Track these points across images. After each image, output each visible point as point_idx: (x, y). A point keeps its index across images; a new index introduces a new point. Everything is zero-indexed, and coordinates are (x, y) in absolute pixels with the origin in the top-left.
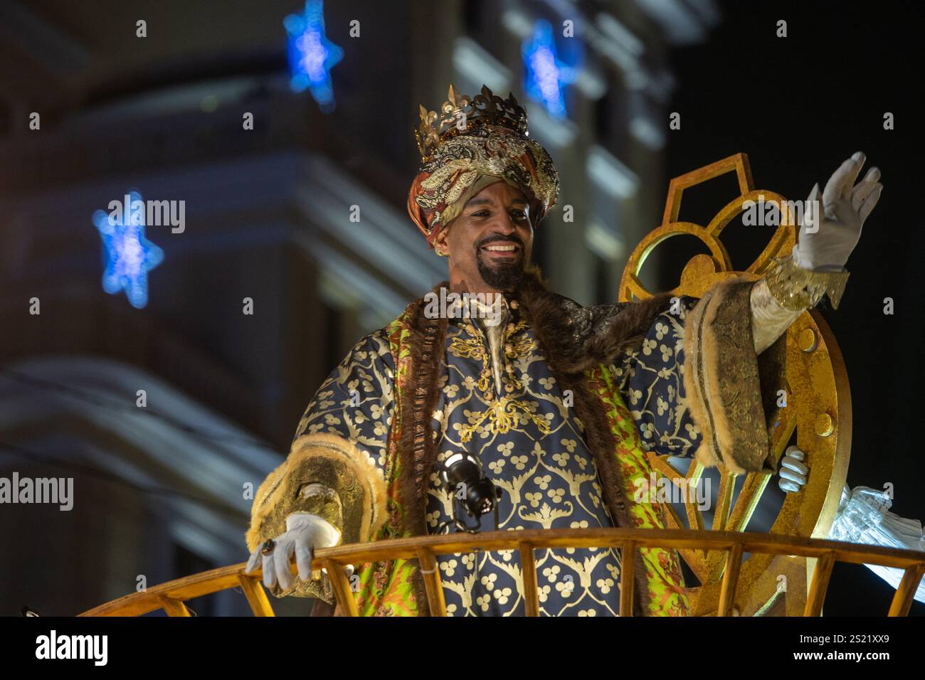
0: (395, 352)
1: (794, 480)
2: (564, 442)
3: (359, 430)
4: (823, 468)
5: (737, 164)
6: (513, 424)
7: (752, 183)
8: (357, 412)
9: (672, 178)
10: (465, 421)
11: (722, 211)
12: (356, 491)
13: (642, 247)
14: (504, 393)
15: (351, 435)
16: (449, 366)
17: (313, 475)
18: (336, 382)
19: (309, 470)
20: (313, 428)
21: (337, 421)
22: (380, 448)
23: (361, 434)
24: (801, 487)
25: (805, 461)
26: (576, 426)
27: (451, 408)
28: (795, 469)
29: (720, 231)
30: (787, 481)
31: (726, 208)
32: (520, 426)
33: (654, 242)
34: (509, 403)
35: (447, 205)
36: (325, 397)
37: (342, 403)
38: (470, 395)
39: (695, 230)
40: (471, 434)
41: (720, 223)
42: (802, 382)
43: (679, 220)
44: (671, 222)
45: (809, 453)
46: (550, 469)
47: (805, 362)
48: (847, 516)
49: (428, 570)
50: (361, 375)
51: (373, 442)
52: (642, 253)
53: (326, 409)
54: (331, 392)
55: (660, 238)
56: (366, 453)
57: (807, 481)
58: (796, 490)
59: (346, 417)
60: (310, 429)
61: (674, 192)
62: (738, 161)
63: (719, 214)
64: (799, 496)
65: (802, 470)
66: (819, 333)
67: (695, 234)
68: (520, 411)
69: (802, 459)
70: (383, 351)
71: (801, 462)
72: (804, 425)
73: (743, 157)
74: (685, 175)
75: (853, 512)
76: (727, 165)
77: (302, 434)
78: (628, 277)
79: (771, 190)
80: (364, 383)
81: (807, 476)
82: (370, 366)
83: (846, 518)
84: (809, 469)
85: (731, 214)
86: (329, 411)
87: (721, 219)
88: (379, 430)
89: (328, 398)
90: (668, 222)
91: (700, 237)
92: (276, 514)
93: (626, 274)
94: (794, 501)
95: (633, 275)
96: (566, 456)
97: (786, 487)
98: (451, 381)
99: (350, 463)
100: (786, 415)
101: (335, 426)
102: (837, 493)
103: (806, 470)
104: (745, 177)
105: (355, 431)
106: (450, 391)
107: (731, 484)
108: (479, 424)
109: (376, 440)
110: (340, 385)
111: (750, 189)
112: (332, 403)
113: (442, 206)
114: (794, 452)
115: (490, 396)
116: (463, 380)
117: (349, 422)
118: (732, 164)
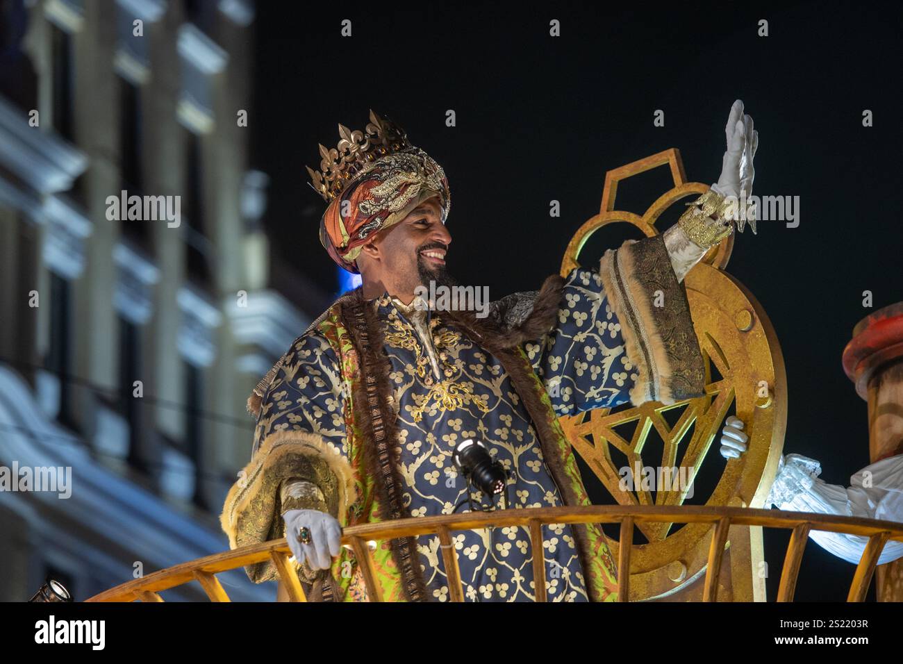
0: (336, 348)
1: (735, 447)
2: (502, 417)
3: (320, 423)
4: (763, 437)
5: (670, 158)
6: (458, 403)
7: (685, 176)
8: (314, 407)
9: (609, 170)
10: (412, 403)
11: (657, 201)
12: (332, 481)
13: (581, 233)
14: (444, 377)
15: (315, 430)
16: (390, 356)
17: (292, 471)
18: (285, 381)
19: (288, 466)
20: (277, 427)
21: (299, 418)
22: (341, 437)
23: (322, 427)
24: (741, 454)
25: (745, 430)
26: (510, 401)
27: (400, 393)
28: (737, 437)
29: (655, 219)
30: (728, 448)
31: (660, 198)
32: (464, 406)
33: (592, 229)
34: (451, 386)
35: (390, 213)
36: (280, 398)
37: (298, 401)
38: (414, 380)
39: (632, 218)
40: (420, 413)
41: (656, 212)
42: (739, 358)
43: (616, 208)
44: (608, 211)
45: (748, 423)
46: (495, 442)
47: (742, 340)
48: (782, 480)
49: (446, 545)
50: (310, 372)
51: (333, 433)
52: (582, 238)
53: (285, 410)
54: (284, 393)
55: (598, 225)
56: (331, 444)
57: (747, 448)
58: (737, 456)
59: (306, 414)
60: (275, 428)
61: (610, 183)
62: (671, 155)
63: (654, 204)
64: (739, 462)
65: (742, 437)
66: (754, 314)
67: (632, 222)
68: (461, 392)
69: (742, 428)
70: (325, 347)
71: (741, 430)
72: (742, 397)
73: (675, 152)
74: (620, 168)
75: (788, 477)
76: (660, 159)
77: (268, 434)
78: (569, 261)
79: (703, 183)
80: (315, 379)
81: (747, 444)
82: (316, 361)
83: (781, 482)
84: (749, 438)
85: (666, 204)
86: (289, 410)
87: (657, 208)
88: (338, 422)
89: (284, 399)
90: (605, 211)
91: (637, 225)
92: (253, 509)
93: (566, 258)
94: (735, 467)
95: (573, 259)
96: (505, 430)
97: (726, 454)
98: (395, 368)
99: (322, 456)
100: (724, 388)
101: (298, 423)
102: (774, 458)
103: (746, 438)
104: (678, 170)
105: (317, 426)
106: (396, 377)
107: (674, 450)
108: (425, 405)
109: (336, 430)
110: (289, 382)
111: (684, 182)
112: (289, 403)
113: (384, 214)
114: (734, 422)
115: (431, 381)
116: (405, 367)
117: (309, 418)
118: (666, 158)
